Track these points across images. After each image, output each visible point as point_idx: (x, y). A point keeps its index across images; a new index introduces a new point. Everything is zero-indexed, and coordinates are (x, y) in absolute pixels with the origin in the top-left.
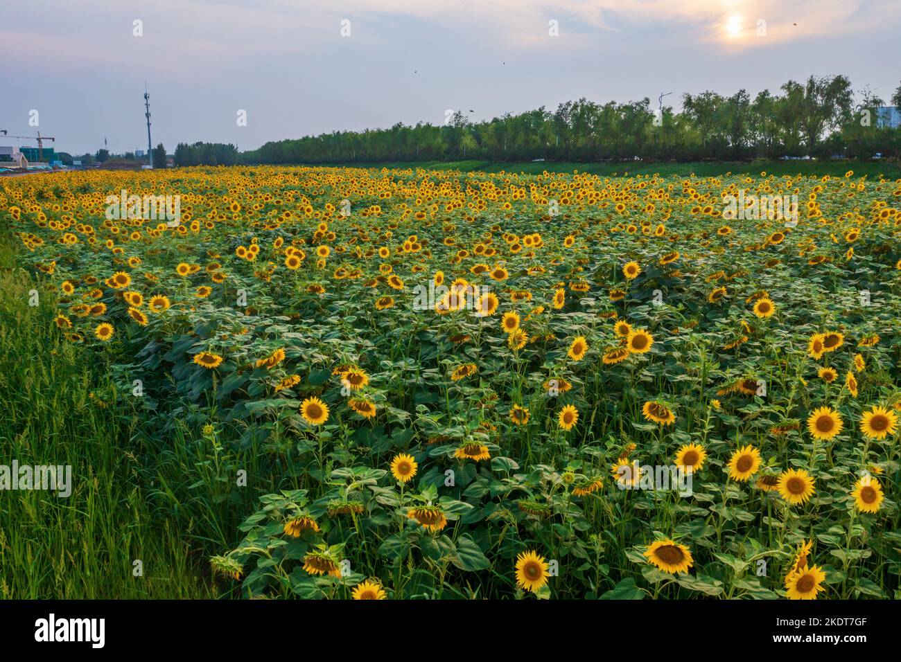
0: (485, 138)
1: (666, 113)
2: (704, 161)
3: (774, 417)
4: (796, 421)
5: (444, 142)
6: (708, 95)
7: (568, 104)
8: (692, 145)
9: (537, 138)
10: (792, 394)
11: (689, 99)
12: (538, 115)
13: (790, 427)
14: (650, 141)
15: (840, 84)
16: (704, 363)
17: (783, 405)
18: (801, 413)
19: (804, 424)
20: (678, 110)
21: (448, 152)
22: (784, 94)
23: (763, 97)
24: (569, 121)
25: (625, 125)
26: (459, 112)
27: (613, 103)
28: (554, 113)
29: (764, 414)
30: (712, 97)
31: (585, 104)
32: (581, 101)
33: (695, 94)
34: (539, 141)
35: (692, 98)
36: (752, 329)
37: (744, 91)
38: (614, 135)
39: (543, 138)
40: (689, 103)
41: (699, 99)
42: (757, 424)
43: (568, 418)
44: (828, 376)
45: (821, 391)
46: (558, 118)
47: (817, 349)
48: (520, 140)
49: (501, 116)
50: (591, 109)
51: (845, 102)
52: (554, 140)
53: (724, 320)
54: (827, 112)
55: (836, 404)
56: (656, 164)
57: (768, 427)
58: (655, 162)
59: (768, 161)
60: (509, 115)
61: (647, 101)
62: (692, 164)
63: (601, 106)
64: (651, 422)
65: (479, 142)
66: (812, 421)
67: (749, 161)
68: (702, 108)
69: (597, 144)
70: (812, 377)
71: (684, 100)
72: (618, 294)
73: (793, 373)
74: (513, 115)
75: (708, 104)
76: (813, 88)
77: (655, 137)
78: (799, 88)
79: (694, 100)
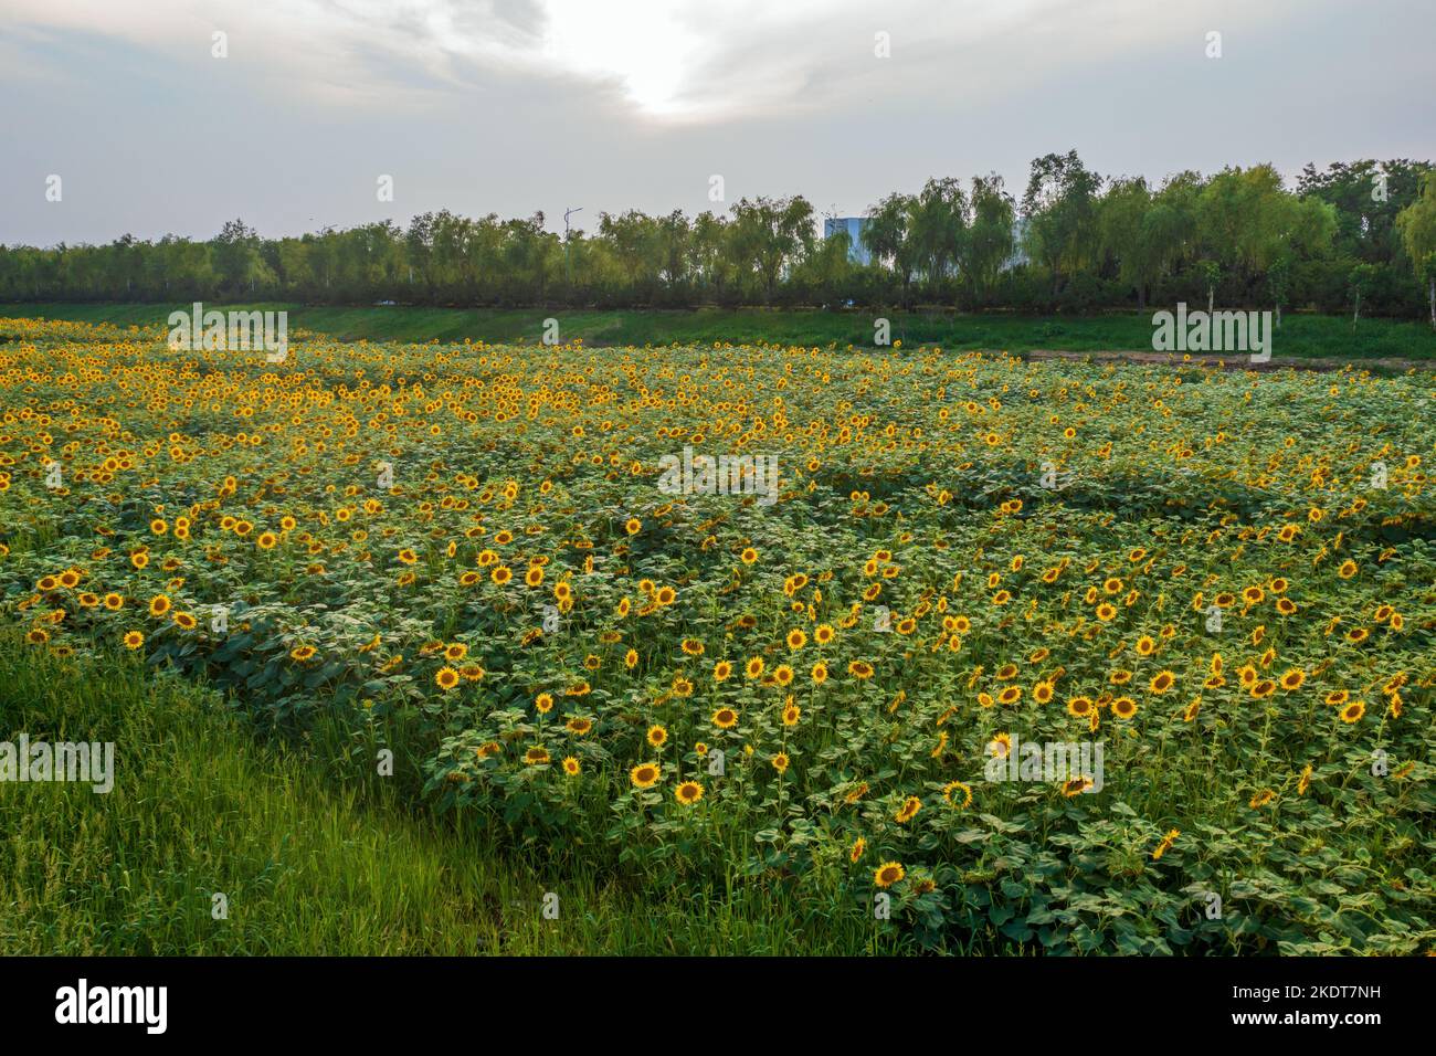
0: (290, 265)
1: (575, 237)
2: (636, 308)
3: (766, 640)
4: (781, 641)
5: (216, 271)
6: (633, 215)
7: (428, 217)
8: (616, 285)
9: (381, 269)
10: (776, 624)
11: (607, 222)
12: (379, 232)
13: (776, 646)
14: (554, 278)
15: (800, 209)
16: (712, 608)
17: (771, 631)
18: (782, 635)
19: (785, 643)
20: (592, 231)
21: (225, 286)
22: (732, 218)
23: (705, 220)
24: (429, 243)
25: (517, 254)
26: (239, 221)
27: (493, 217)
28: (405, 230)
29: (759, 640)
30: (639, 219)
31: (449, 219)
33: (616, 214)
34: (385, 274)
35: (612, 219)
36: (742, 573)
37: (679, 212)
38: (502, 268)
39: (390, 268)
40: (607, 225)
42: (756, 647)
43: (631, 660)
44: (798, 608)
45: (795, 619)
46: (414, 238)
47: (790, 589)
48: (353, 269)
49: (316, 230)
51: (807, 233)
52: (408, 273)
53: (718, 568)
54: (786, 245)
55: (803, 627)
56: (568, 312)
57: (763, 648)
58: (565, 309)
59: (718, 309)
60: (331, 231)
61: (541, 216)
62: (618, 314)
63: (472, 222)
64: (689, 655)
65: (281, 272)
66: (789, 639)
67: (695, 310)
68: (627, 235)
69: (477, 280)
70: (787, 609)
71: (601, 221)
72: (622, 549)
73: (776, 608)
74: (337, 231)
75: (634, 228)
76: (768, 215)
77: (562, 271)
78: (752, 212)
79: (614, 220)
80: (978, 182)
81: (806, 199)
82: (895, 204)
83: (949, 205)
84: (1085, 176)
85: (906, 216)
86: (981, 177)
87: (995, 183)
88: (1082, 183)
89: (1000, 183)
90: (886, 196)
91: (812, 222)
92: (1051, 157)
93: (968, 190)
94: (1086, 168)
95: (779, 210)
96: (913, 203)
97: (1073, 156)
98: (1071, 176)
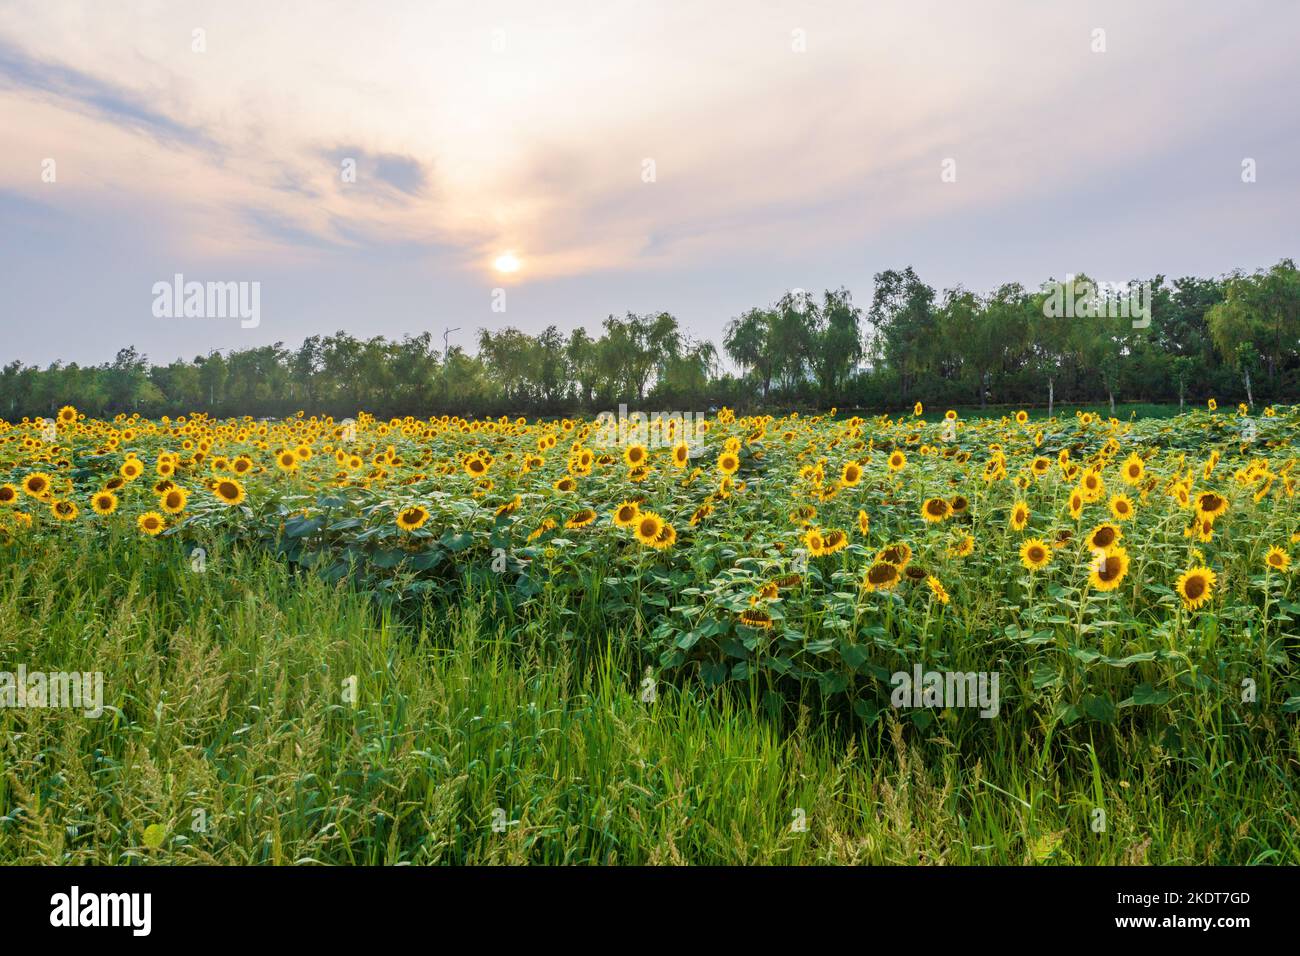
0: (180, 385)
1: (454, 353)
5: (103, 391)
6: (510, 332)
7: (317, 339)
8: (493, 395)
9: (267, 387)
11: (486, 334)
12: (269, 354)
14: (432, 391)
15: (666, 324)
20: (472, 350)
21: (111, 406)
22: (606, 333)
23: (578, 336)
25: (399, 369)
26: (132, 348)
27: (380, 339)
28: (295, 351)
30: (516, 335)
31: (343, 340)
32: (338, 335)
33: (494, 330)
34: (269, 391)
35: (490, 336)
37: (554, 328)
38: (382, 382)
39: (275, 386)
40: (486, 341)
41: (499, 336)
46: (301, 358)
48: (239, 388)
49: (205, 353)
50: (350, 346)
51: (672, 344)
52: (291, 389)
60: (218, 353)
61: (427, 337)
63: (363, 344)
65: (168, 392)
68: (505, 350)
71: (481, 337)
75: (511, 344)
76: (637, 328)
77: (443, 384)
78: (621, 327)
79: (492, 337)
80: (829, 296)
81: (672, 314)
82: (756, 317)
83: (804, 316)
84: (921, 287)
85: (765, 328)
86: (831, 291)
87: (844, 297)
88: (921, 295)
89: (848, 297)
90: (747, 311)
91: (677, 335)
92: (889, 272)
93: (821, 303)
94: (922, 283)
95: (648, 324)
96: (772, 316)
97: (909, 272)
98: (910, 288)
